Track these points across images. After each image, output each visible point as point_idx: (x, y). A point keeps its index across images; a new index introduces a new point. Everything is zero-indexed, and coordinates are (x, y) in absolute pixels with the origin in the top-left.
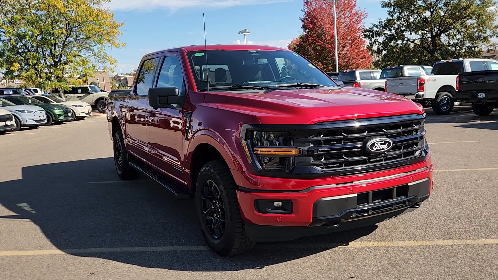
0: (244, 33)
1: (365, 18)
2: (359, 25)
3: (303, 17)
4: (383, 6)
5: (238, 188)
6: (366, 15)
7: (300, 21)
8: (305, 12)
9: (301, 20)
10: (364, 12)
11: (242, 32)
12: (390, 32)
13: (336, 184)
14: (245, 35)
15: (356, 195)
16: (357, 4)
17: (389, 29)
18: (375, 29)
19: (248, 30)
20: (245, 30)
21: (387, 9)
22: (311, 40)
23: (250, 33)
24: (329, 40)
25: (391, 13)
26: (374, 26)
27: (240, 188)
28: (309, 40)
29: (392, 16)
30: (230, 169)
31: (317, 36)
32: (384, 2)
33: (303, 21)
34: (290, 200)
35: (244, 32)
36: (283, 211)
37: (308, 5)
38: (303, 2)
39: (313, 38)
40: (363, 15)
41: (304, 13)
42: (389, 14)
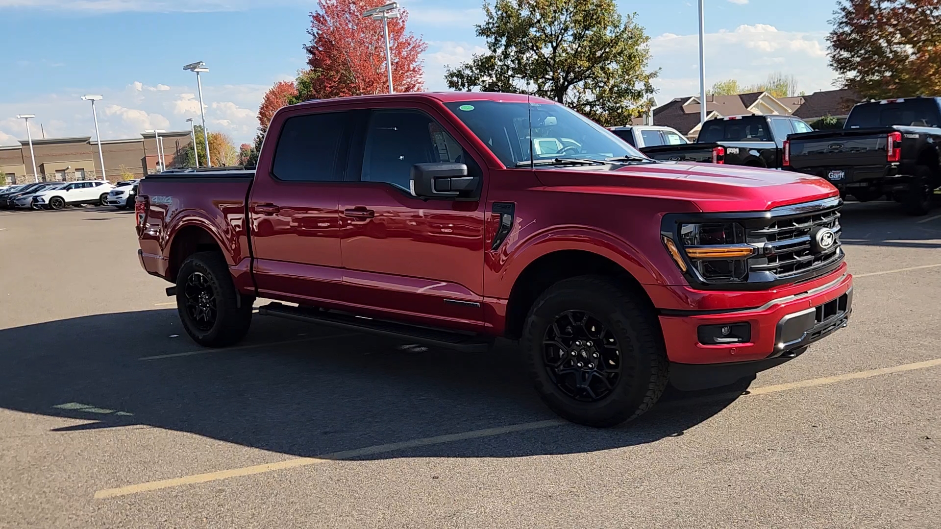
0: (196, 70)
1: (423, 52)
2: (414, 64)
3: (309, 45)
4: (480, 33)
5: (659, 312)
6: (425, 46)
7: (305, 51)
8: (314, 35)
9: (307, 50)
10: (421, 40)
11: (192, 67)
12: (489, 78)
13: (795, 295)
14: (198, 73)
15: (814, 309)
16: (405, 26)
17: (488, 73)
18: (468, 72)
19: (204, 64)
20: (199, 62)
21: (484, 38)
22: (330, 87)
23: (207, 70)
24: (363, 89)
25: (494, 46)
26: (466, 67)
27: (662, 312)
28: (325, 87)
29: (495, 51)
30: (643, 285)
31: (340, 81)
32: (480, 27)
33: (310, 52)
34: (747, 322)
35: (195, 68)
36: (736, 340)
37: (319, 22)
38: (310, 16)
39: (332, 84)
40: (419, 46)
41: (312, 37)
42: (490, 48)
